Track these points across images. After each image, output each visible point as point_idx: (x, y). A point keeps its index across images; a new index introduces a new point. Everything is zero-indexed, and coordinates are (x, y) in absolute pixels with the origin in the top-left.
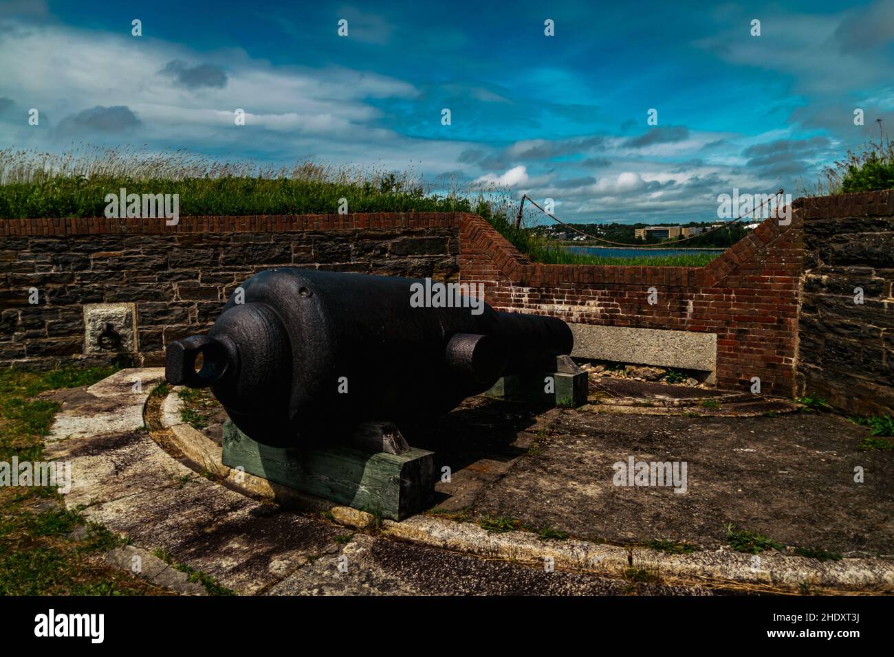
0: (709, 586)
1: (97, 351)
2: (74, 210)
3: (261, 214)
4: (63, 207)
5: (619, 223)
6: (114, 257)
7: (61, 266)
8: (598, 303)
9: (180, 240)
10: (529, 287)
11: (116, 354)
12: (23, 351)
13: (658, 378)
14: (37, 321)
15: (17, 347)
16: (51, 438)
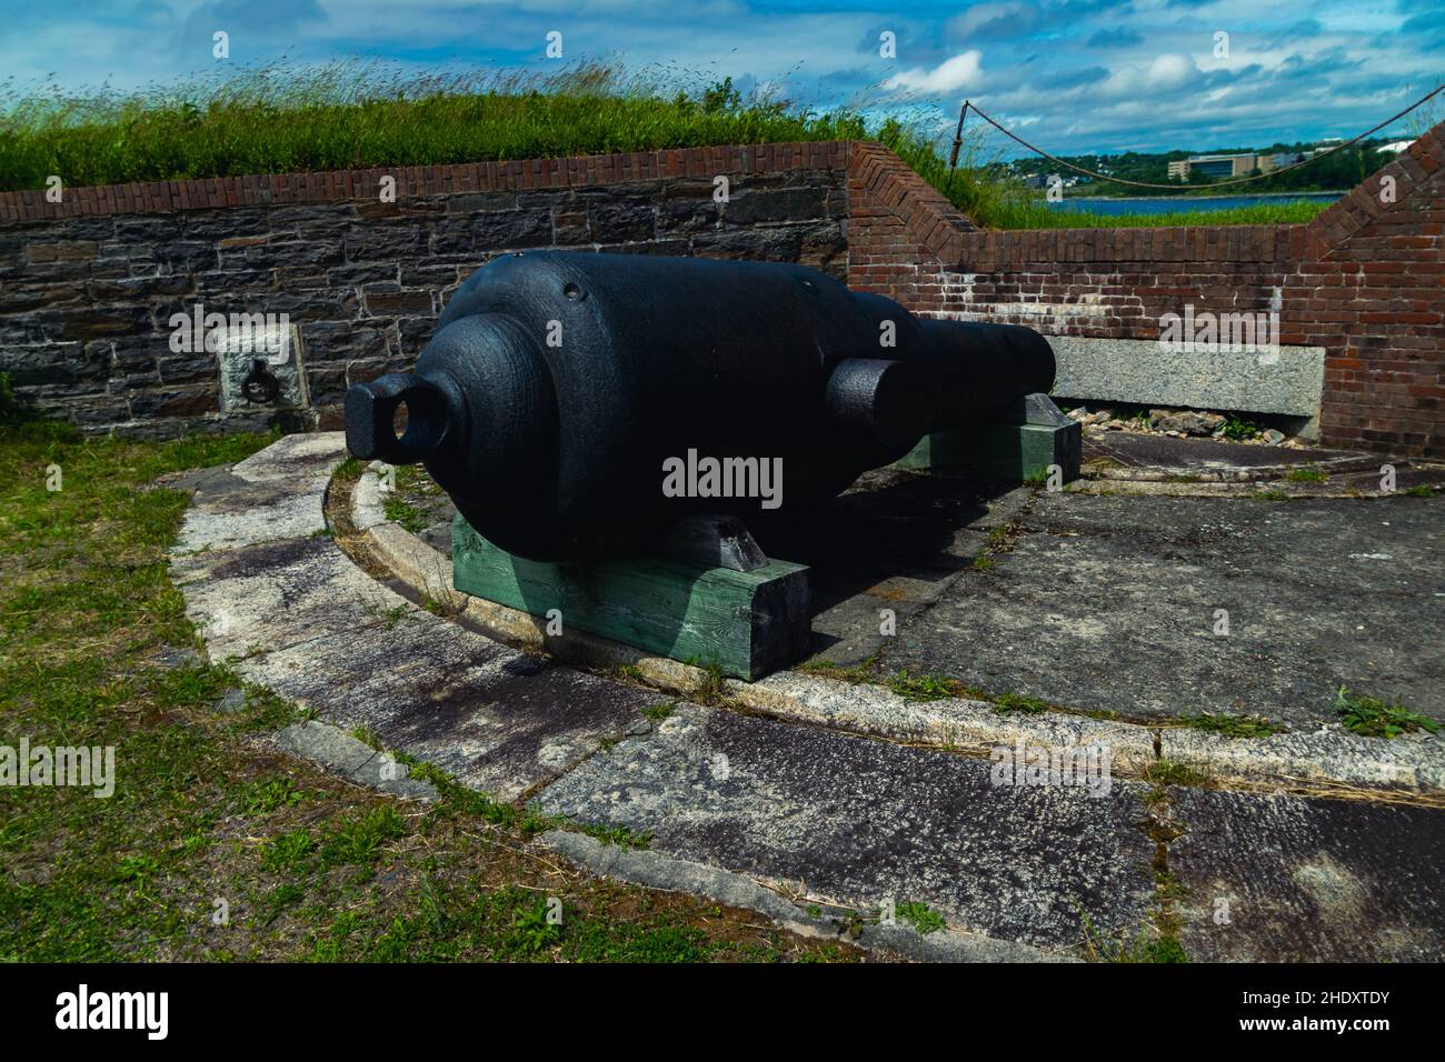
0: (1300, 792)
1: (243, 407)
2: (182, 167)
3: (496, 159)
4: (164, 162)
5: (1139, 153)
6: (255, 245)
7: (169, 263)
8: (1101, 297)
9: (361, 211)
10: (972, 271)
11: (273, 410)
12: (126, 409)
13: (1210, 431)
14: (141, 359)
15: (115, 402)
16: (181, 549)
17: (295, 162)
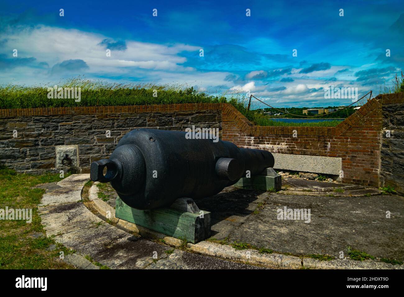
1: (61, 166)
2: (52, 105)
3: (133, 105)
4: (47, 103)
5: (295, 108)
6: (69, 125)
7: (46, 128)
8: (286, 143)
9: (97, 117)
10: (254, 136)
11: (69, 167)
12: (29, 166)
13: (314, 178)
14: (35, 153)
15: (27, 164)
16: (41, 205)
17: (82, 104)
